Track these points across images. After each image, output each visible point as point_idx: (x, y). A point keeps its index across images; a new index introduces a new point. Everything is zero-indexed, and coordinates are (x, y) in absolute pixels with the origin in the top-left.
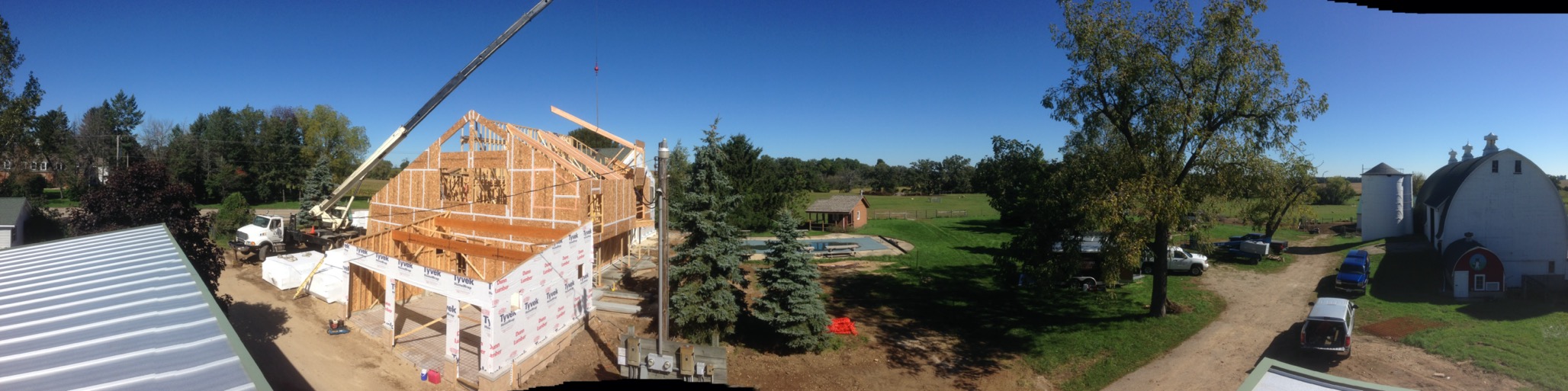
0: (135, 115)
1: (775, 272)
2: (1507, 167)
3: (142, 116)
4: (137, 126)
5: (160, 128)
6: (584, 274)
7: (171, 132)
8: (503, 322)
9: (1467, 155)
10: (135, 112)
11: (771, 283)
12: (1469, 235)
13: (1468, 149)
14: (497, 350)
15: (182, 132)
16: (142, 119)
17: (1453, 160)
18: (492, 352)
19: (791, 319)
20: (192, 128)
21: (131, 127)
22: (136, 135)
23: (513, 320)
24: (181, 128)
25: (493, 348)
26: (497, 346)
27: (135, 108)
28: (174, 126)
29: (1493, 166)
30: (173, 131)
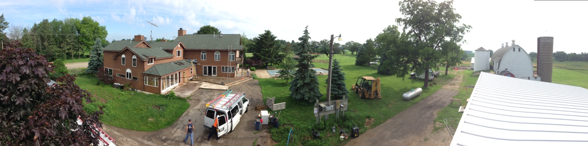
0: (5, 23)
2: (517, 49)
3: (8, 24)
4: (6, 29)
5: (17, 30)
7: (22, 31)
9: (507, 46)
10: (4, 22)
12: (506, 69)
13: (507, 43)
15: (27, 31)
16: (8, 26)
17: (503, 47)
20: (31, 30)
21: (3, 29)
22: (5, 33)
24: (27, 29)
27: (4, 20)
28: (23, 29)
29: (514, 49)
30: (23, 31)
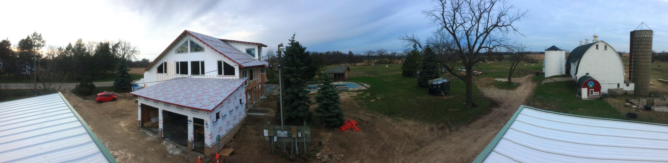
0: (42, 42)
1: (323, 97)
2: (601, 47)
3: (45, 43)
5: (53, 48)
6: (242, 103)
7: (58, 50)
8: (213, 125)
9: (587, 43)
11: (322, 101)
12: (587, 74)
13: (586, 40)
14: (212, 136)
15: (63, 50)
18: (210, 137)
19: (331, 115)
21: (40, 48)
23: (217, 123)
25: (210, 135)
26: (212, 134)
27: (42, 39)
29: (597, 47)
